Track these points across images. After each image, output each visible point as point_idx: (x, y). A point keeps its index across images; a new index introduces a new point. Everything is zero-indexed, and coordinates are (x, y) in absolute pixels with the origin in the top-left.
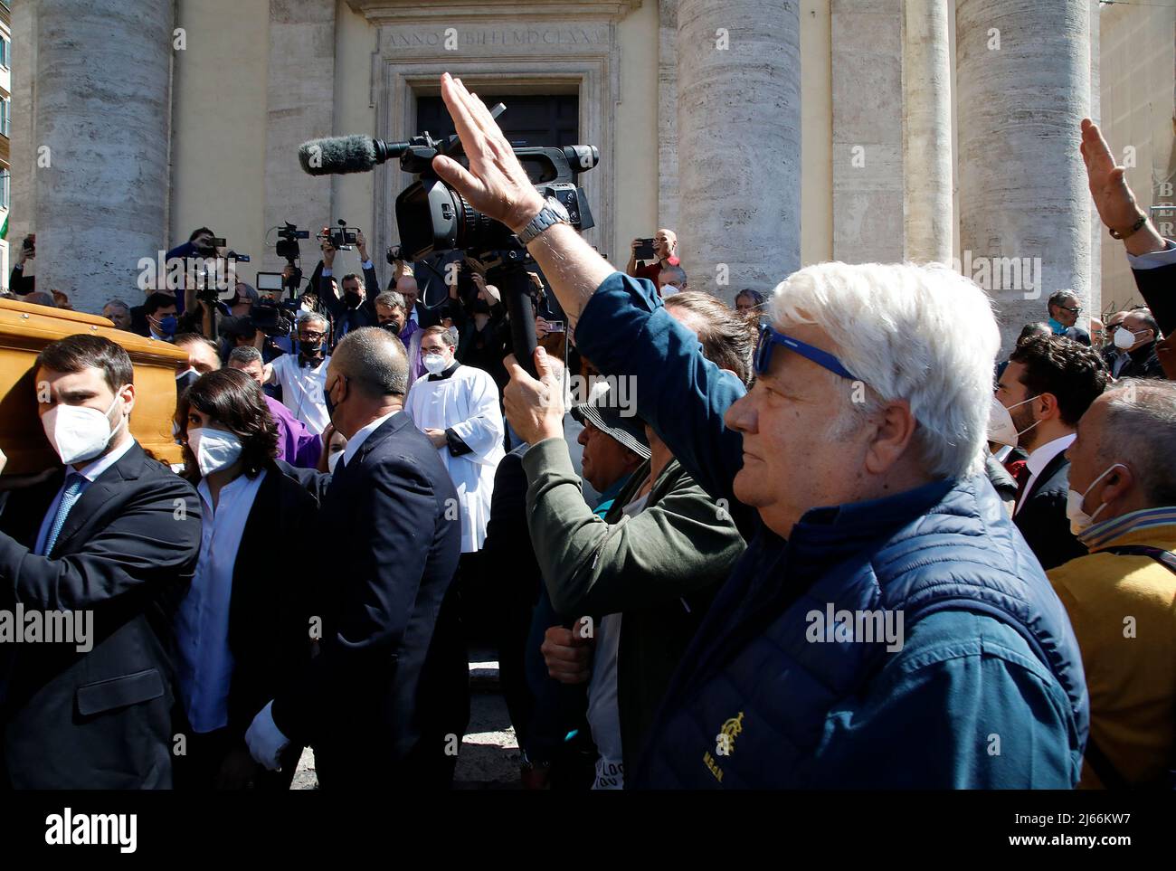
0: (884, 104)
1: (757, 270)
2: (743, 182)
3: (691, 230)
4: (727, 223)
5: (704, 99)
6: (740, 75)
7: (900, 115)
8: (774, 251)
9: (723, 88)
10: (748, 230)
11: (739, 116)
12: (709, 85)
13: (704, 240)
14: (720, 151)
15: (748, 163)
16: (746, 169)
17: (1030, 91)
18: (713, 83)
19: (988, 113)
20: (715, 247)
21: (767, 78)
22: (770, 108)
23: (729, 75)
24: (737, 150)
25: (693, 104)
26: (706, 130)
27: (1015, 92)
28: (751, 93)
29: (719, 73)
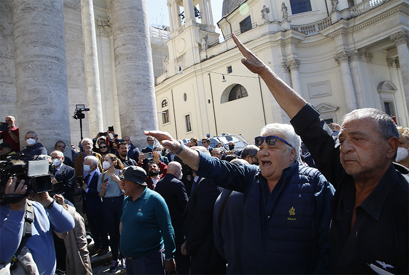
0: (79, 75)
1: (56, 132)
2: (49, 99)
3: (26, 117)
4: (43, 114)
5: (30, 66)
6: (46, 59)
7: (85, 79)
8: (62, 125)
9: (39, 63)
10: (52, 117)
11: (46, 75)
12: (33, 61)
13: (33, 121)
14: (38, 87)
15: (50, 92)
16: (50, 94)
17: (140, 76)
18: (34, 60)
19: (128, 82)
20: (38, 124)
21: (56, 62)
22: (58, 73)
23: (41, 59)
24: (46, 87)
25: (25, 68)
26: (32, 78)
27: (135, 76)
28: (50, 66)
29: (37, 57)
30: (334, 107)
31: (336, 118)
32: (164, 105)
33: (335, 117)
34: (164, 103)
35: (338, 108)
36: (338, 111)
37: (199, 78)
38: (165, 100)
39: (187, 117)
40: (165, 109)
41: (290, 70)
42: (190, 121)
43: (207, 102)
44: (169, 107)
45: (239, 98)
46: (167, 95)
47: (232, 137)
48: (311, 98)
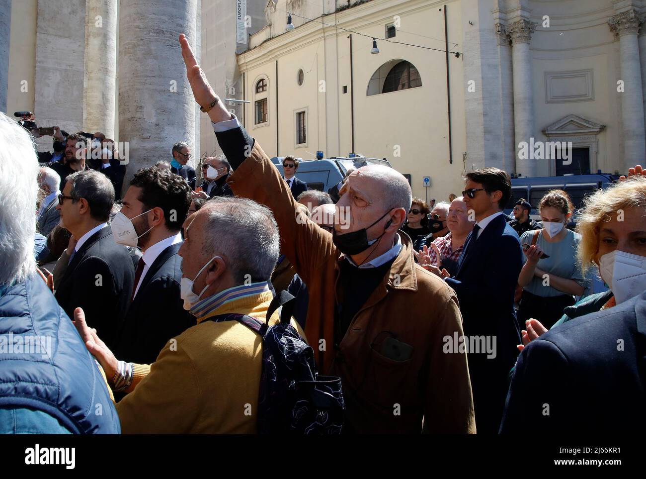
0: (73, 12)
7: (84, 22)
17: (163, 17)
19: (138, 27)
27: (154, 16)
30: (594, 124)
31: (597, 147)
32: (261, 89)
33: (594, 145)
34: (261, 86)
35: (603, 128)
36: (602, 134)
37: (331, 42)
38: (262, 80)
39: (301, 116)
40: (260, 96)
41: (511, 42)
42: (306, 124)
43: (341, 89)
44: (269, 94)
45: (403, 88)
46: (266, 71)
47: (367, 162)
48: (548, 102)
